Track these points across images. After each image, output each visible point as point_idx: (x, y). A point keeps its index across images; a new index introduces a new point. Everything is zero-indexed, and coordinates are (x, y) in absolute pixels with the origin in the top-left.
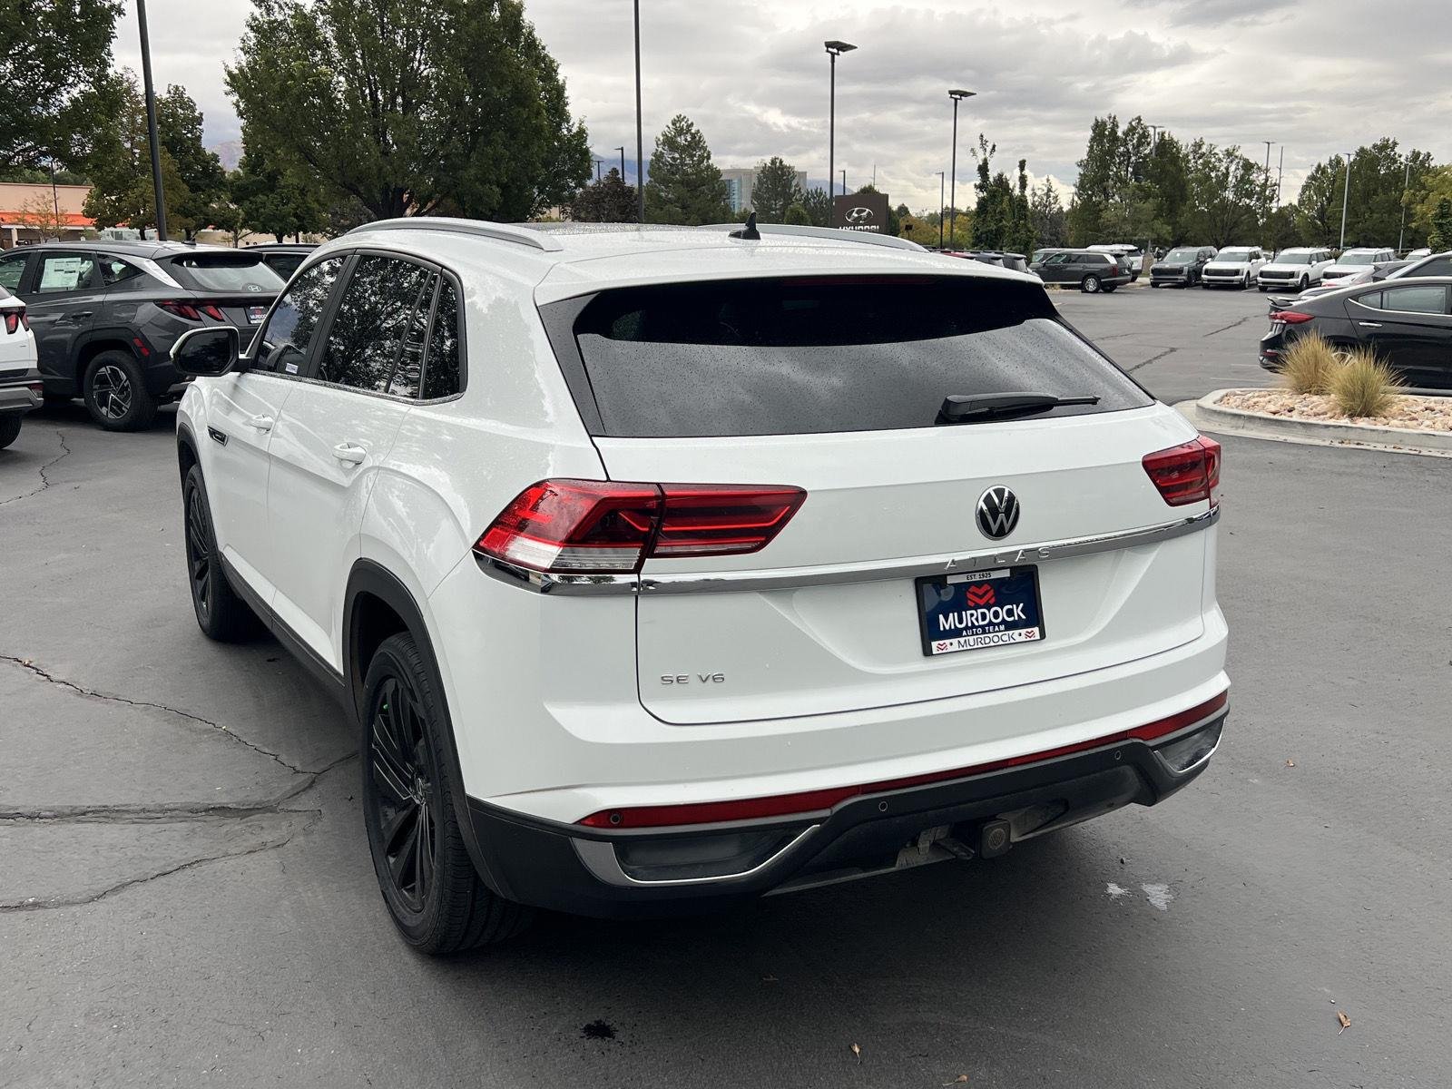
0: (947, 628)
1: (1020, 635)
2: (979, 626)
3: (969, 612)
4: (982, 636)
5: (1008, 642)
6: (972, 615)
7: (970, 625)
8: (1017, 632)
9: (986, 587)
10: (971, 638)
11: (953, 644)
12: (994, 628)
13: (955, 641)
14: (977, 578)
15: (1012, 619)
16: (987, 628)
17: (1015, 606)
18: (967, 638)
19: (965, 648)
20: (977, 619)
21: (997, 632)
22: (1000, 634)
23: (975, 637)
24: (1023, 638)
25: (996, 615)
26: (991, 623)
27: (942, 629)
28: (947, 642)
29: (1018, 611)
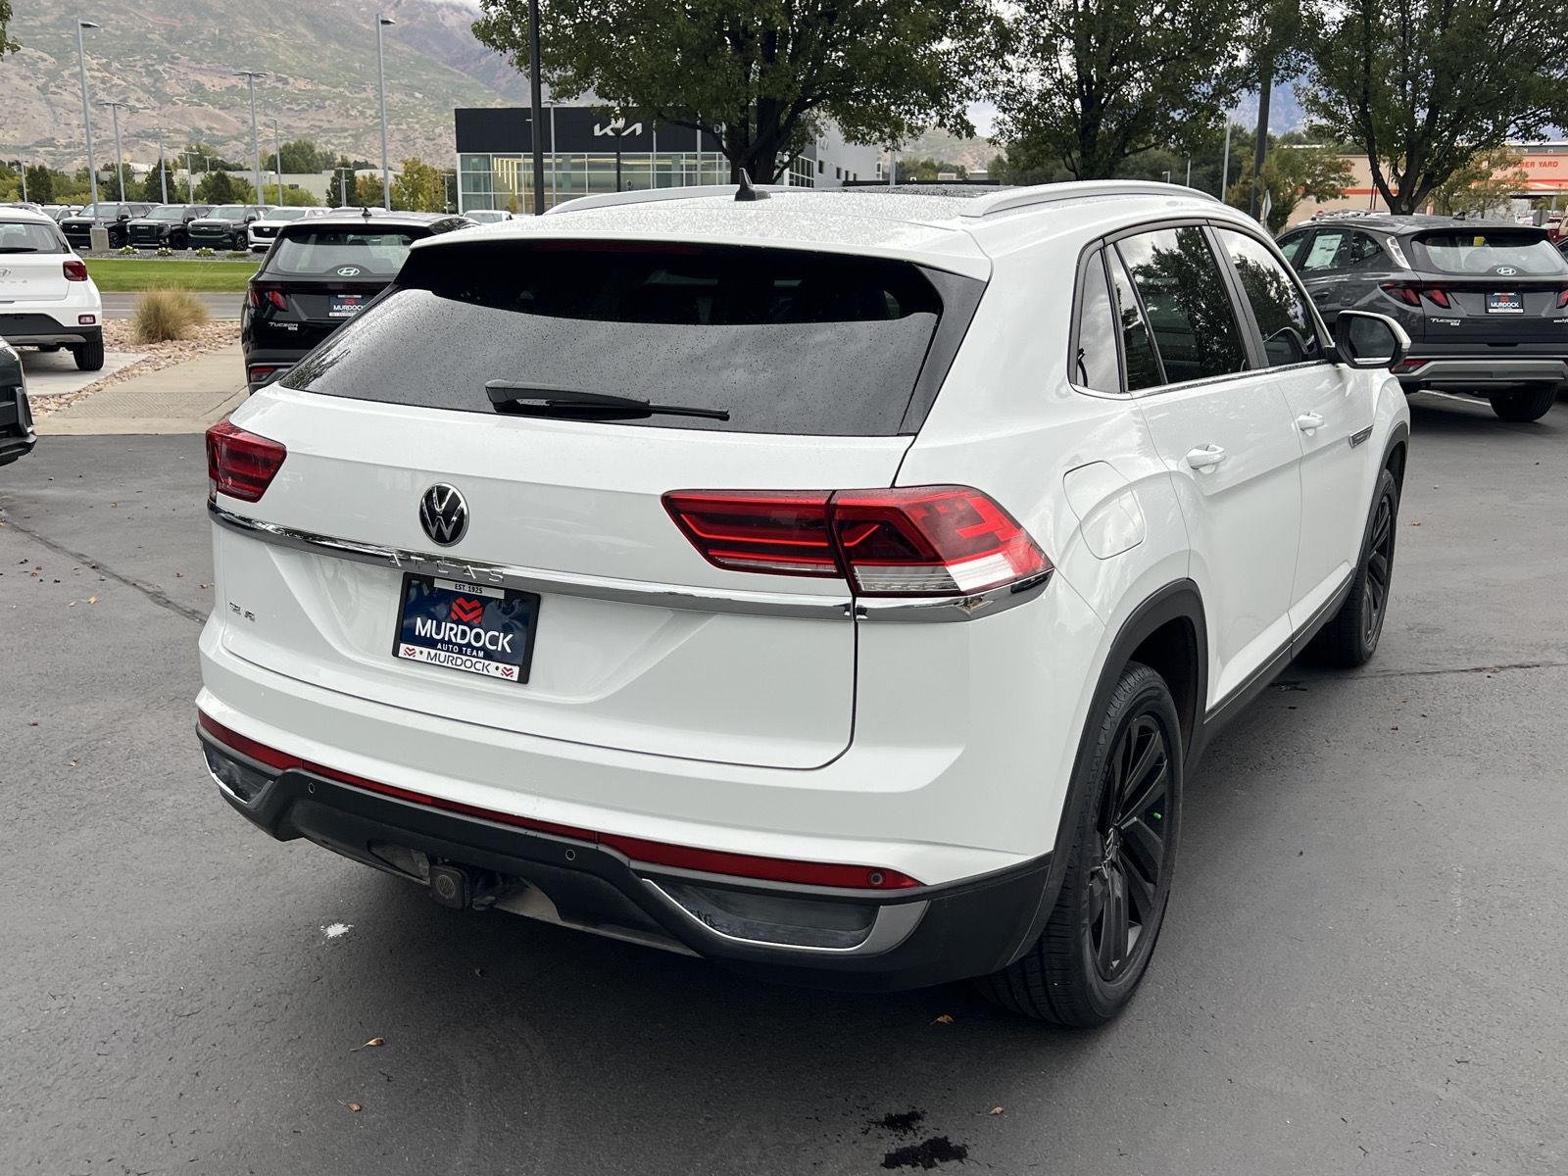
0: (423, 634)
1: (497, 668)
2: (456, 644)
3: (449, 625)
4: (455, 656)
5: (480, 672)
6: (451, 629)
7: (446, 639)
8: (494, 664)
9: (476, 603)
10: (443, 654)
11: (422, 653)
12: (472, 651)
13: (425, 650)
14: (466, 589)
15: (494, 648)
16: (464, 649)
17: (502, 634)
18: (438, 652)
19: (433, 662)
20: (456, 635)
21: (474, 657)
22: (474, 660)
23: (448, 654)
24: (498, 674)
25: (478, 637)
26: (469, 645)
27: (417, 633)
28: (418, 649)
29: (504, 641)
